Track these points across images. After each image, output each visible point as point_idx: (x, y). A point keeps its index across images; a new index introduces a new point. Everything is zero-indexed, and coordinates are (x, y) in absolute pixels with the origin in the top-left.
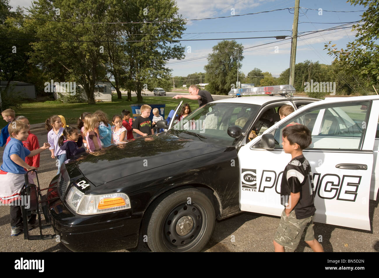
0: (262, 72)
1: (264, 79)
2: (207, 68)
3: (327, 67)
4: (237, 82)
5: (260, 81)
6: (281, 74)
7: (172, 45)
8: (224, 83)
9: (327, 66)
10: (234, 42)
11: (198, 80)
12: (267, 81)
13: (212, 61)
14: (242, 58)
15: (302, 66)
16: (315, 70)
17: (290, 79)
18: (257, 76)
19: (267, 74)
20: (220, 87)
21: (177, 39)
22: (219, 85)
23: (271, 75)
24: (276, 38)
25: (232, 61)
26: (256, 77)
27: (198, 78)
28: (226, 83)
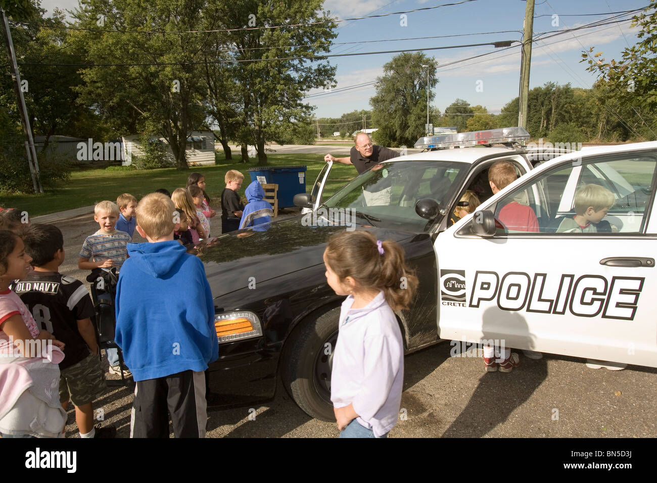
0: (470, 106)
1: (475, 118)
2: (375, 101)
3: (585, 94)
4: (427, 125)
5: (467, 122)
6: (503, 109)
7: (314, 65)
8: (404, 126)
9: (585, 91)
10: (421, 54)
11: (360, 123)
12: (478, 122)
13: (383, 89)
14: (434, 82)
15: (541, 93)
16: (565, 100)
17: (519, 117)
18: (461, 113)
19: (479, 108)
20: (398, 134)
21: (322, 53)
22: (396, 131)
23: (485, 110)
24: (494, 46)
25: (417, 88)
26: (459, 115)
27: (359, 120)
28: (409, 127)
